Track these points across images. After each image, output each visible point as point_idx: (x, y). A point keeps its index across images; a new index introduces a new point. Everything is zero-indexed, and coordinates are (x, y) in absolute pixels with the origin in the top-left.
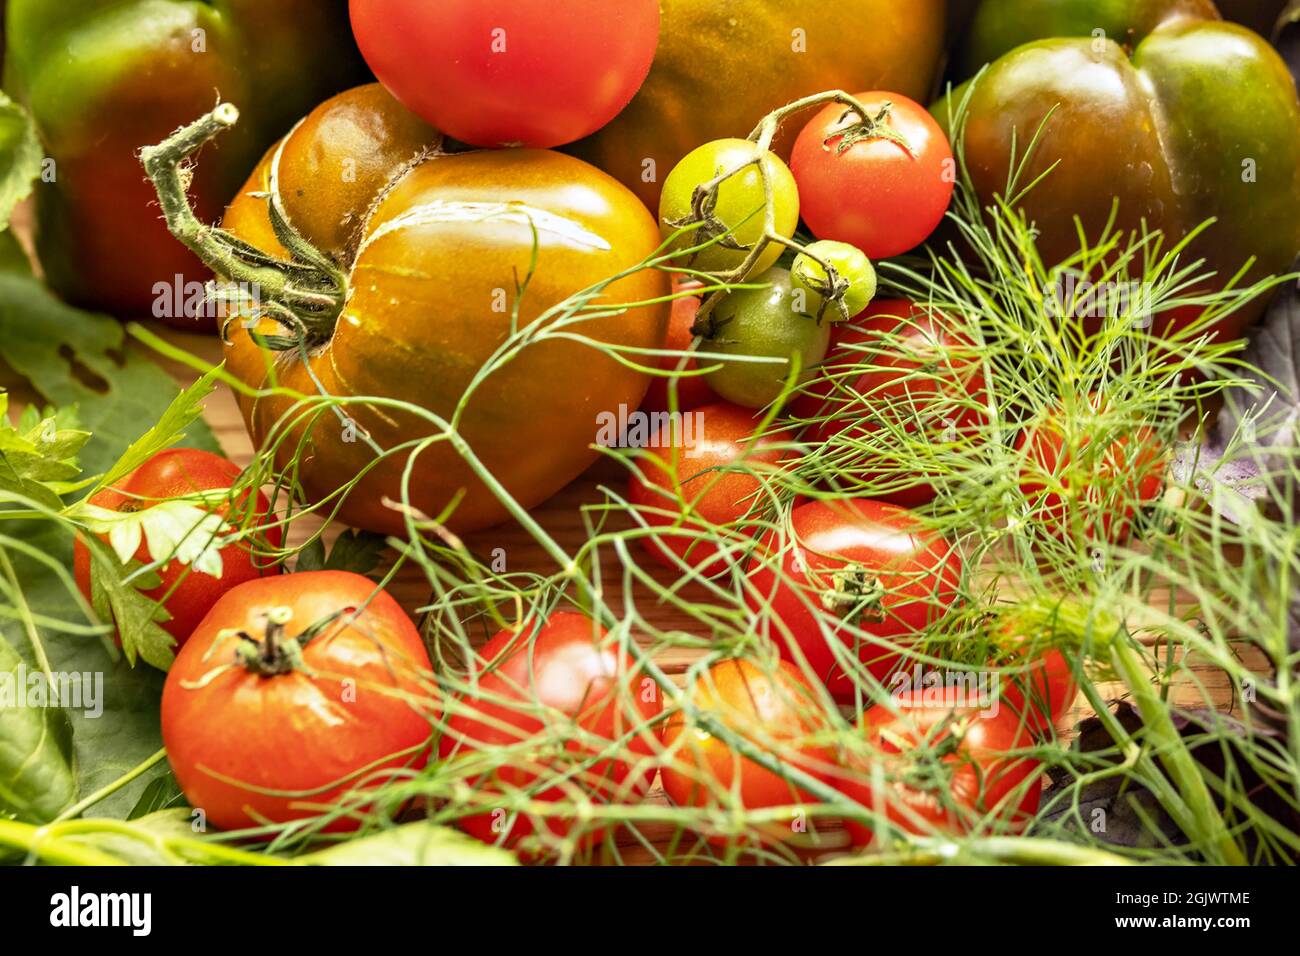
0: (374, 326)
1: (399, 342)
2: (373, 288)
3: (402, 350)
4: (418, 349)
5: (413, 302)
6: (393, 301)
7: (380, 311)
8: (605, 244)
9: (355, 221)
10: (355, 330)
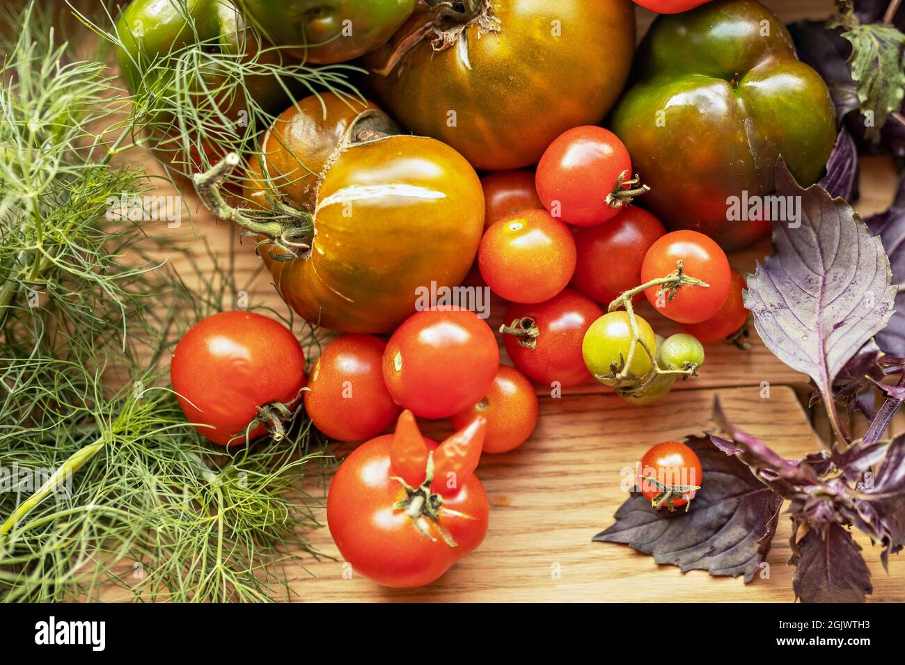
0: (332, 256)
1: (345, 265)
2: (327, 236)
3: (348, 269)
4: (356, 268)
5: (349, 245)
6: (338, 244)
7: (333, 248)
8: (443, 195)
9: (311, 191)
10: (322, 257)
